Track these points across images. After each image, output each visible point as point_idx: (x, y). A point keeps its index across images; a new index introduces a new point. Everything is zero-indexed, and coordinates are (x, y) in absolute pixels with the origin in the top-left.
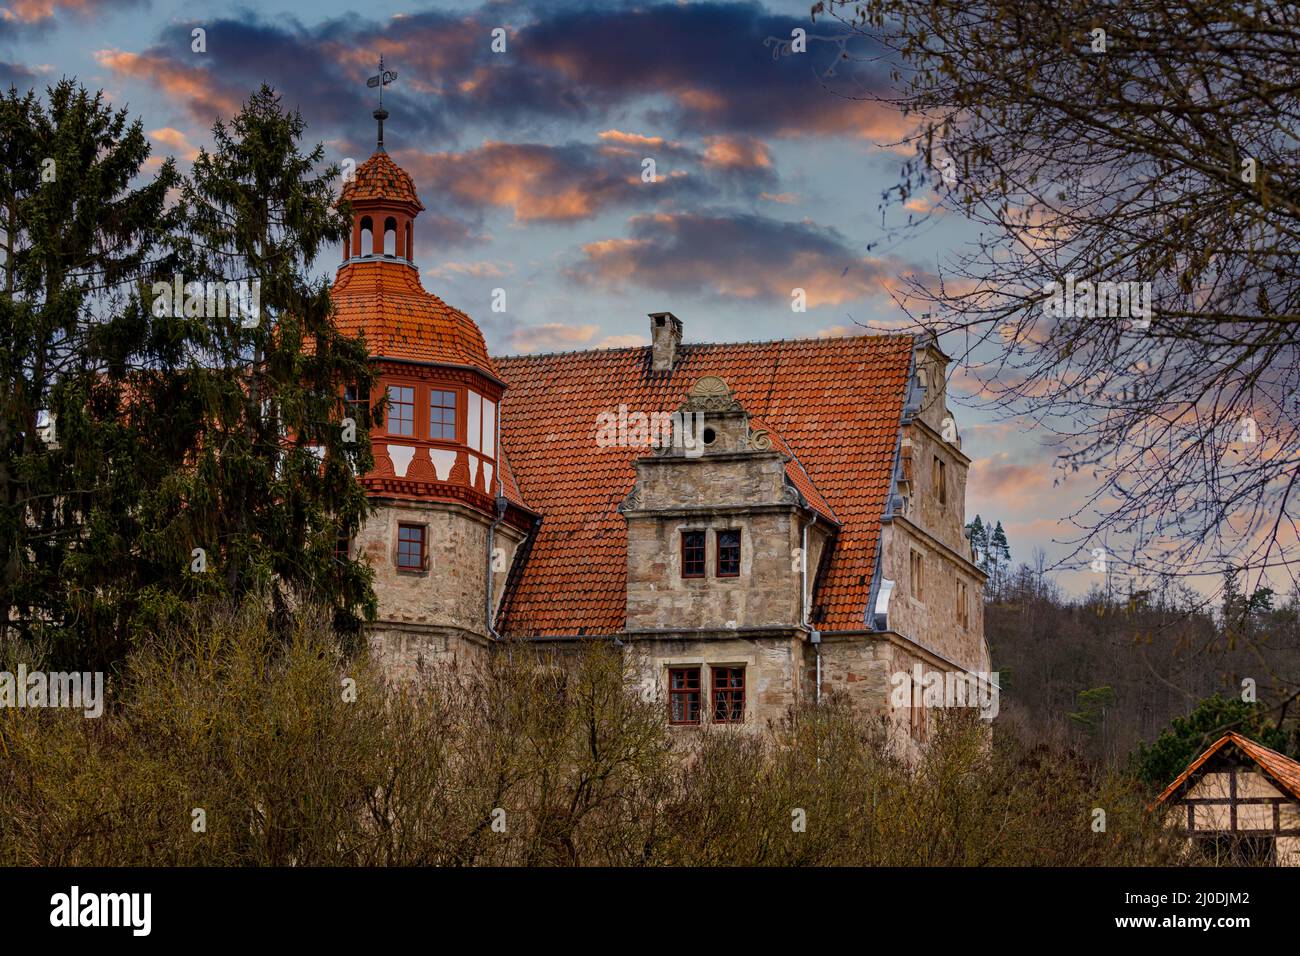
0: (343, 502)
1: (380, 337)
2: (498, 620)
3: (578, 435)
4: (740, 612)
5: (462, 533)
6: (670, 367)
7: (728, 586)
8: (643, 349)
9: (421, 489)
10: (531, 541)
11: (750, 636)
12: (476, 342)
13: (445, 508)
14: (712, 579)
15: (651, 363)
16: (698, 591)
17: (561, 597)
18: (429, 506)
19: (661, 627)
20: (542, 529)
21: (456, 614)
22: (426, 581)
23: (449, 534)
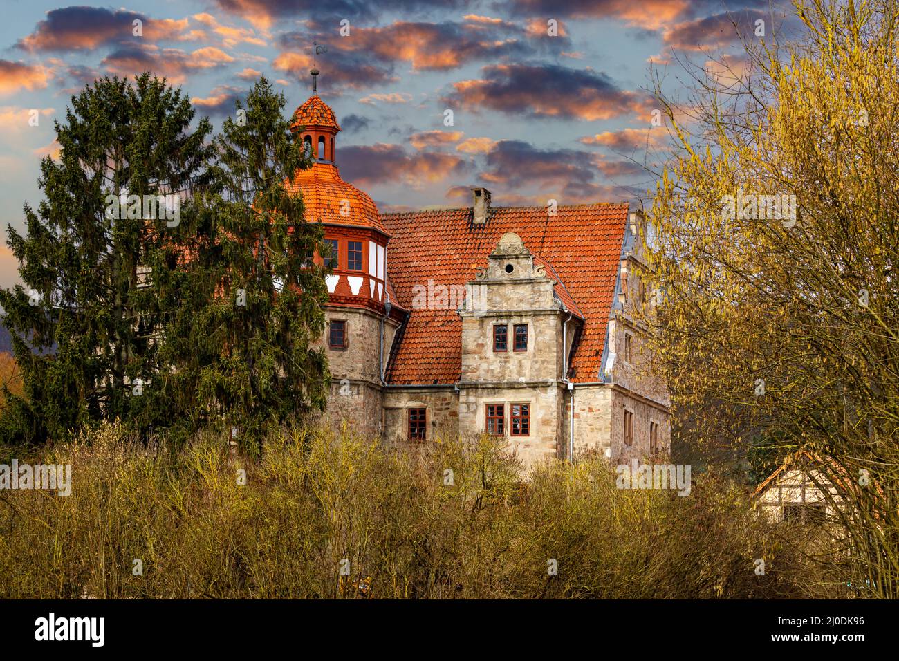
0: (312, 319)
1: (319, 210)
2: (386, 375)
3: (431, 263)
4: (527, 372)
5: (366, 325)
6: (484, 221)
7: (520, 357)
8: (468, 209)
9: (343, 300)
10: (404, 328)
11: (533, 386)
12: (372, 211)
13: (356, 311)
14: (511, 353)
15: (473, 219)
16: (503, 360)
17: (423, 361)
18: (347, 310)
19: (482, 380)
20: (410, 320)
21: (364, 373)
22: (346, 354)
23: (359, 326)
